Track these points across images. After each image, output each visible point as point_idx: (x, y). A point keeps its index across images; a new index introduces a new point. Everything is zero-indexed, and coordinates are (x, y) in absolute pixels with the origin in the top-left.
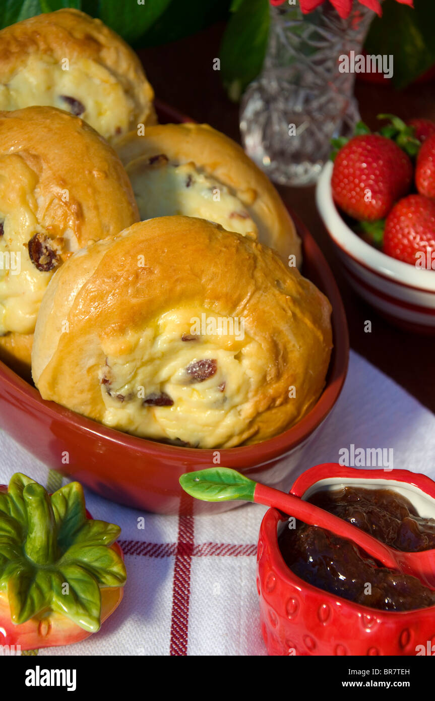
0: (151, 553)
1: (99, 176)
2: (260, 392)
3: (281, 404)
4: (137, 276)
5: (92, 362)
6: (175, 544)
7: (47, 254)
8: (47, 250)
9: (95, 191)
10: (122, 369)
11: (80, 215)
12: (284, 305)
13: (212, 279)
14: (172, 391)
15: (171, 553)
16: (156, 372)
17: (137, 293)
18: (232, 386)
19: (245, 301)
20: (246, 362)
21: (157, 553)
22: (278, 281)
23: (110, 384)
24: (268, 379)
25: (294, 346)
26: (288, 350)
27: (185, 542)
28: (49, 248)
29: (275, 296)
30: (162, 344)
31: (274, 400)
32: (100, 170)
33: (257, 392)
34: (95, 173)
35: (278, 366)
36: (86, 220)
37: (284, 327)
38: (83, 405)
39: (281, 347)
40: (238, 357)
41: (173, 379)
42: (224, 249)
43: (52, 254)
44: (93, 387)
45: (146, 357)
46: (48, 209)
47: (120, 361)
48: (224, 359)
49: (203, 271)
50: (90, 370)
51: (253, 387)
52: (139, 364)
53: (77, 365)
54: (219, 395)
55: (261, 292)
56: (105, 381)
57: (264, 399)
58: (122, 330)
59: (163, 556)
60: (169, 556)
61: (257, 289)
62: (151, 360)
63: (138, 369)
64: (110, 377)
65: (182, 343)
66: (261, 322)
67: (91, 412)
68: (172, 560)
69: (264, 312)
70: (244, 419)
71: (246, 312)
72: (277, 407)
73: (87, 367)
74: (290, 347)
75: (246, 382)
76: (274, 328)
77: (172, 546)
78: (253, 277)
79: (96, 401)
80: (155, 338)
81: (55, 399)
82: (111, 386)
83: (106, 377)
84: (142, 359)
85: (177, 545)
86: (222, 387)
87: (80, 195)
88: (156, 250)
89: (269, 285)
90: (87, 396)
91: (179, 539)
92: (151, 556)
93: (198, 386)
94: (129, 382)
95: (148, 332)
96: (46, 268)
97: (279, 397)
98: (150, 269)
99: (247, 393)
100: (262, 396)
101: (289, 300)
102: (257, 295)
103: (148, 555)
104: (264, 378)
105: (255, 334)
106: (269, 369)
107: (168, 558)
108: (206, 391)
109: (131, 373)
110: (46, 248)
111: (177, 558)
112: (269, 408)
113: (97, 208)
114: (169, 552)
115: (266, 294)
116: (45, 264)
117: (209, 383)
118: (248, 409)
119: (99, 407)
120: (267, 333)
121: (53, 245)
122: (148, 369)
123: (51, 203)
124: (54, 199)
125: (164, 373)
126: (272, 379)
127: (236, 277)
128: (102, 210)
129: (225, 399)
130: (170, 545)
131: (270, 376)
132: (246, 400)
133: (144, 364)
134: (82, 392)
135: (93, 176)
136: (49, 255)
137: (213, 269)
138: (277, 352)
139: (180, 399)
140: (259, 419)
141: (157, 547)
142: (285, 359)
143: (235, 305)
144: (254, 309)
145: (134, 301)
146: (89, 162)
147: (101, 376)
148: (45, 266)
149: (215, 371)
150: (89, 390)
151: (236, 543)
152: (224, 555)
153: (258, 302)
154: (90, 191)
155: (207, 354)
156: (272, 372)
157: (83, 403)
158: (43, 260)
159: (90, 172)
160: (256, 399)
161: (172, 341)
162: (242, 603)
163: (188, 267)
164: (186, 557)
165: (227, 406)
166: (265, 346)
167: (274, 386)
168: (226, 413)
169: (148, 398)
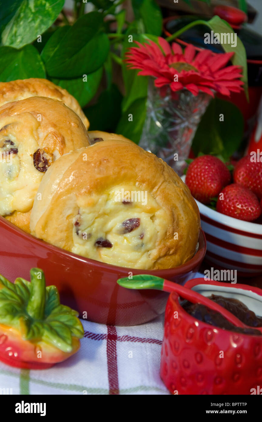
0: (92, 337)
1: (74, 125)
2: (162, 243)
3: (173, 254)
4: (100, 163)
5: (69, 212)
6: (106, 334)
7: (43, 162)
8: (44, 160)
9: (72, 133)
10: (87, 217)
11: (63, 142)
12: (179, 193)
13: (141, 170)
14: (111, 238)
15: (104, 338)
16: (104, 224)
17: (99, 173)
18: (148, 236)
19: (157, 187)
20: (157, 221)
21: (96, 338)
22: (175, 182)
23: (79, 226)
24: (168, 234)
25: (183, 218)
26: (180, 220)
27: (111, 334)
28: (45, 158)
29: (174, 187)
30: (110, 205)
31: (169, 249)
32: (75, 123)
33: (161, 242)
34: (73, 124)
35: (174, 227)
36: (67, 146)
37: (179, 205)
38: (60, 241)
39: (176, 216)
40: (152, 218)
41: (114, 230)
42: (147, 157)
43: (46, 162)
44: (68, 229)
45: (101, 212)
46: (45, 139)
47: (87, 211)
48: (144, 218)
49: (136, 165)
50: (68, 217)
51: (159, 239)
52: (97, 215)
53: (61, 213)
54: (140, 241)
55: (167, 183)
56: (77, 224)
57: (165, 247)
58: (90, 193)
59: (99, 339)
60: (103, 339)
61: (165, 181)
62: (104, 214)
63: (96, 218)
64: (80, 221)
65: (122, 206)
66: (166, 199)
67: (64, 247)
68: (105, 342)
69: (168, 194)
70: (152, 260)
71: (159, 192)
72: (171, 255)
73: (67, 215)
74: (180, 218)
75: (156, 234)
76: (173, 204)
77: (104, 335)
78: (163, 174)
79: (69, 238)
80: (107, 200)
81: (44, 237)
82: (80, 228)
83: (77, 220)
84: (99, 212)
85: (107, 335)
86: (142, 237)
87: (63, 133)
88: (111, 151)
89: (171, 181)
90: (64, 235)
91: (108, 332)
92: (92, 338)
93: (128, 235)
94: (90, 226)
95: (104, 197)
96: (42, 170)
97: (172, 248)
98: (108, 159)
99: (155, 242)
100: (163, 246)
101: (181, 191)
102: (165, 184)
103: (90, 338)
104: (166, 233)
105: (163, 205)
106: (169, 228)
107: (102, 340)
108: (132, 238)
109: (92, 220)
110: (43, 158)
111: (107, 340)
112: (165, 255)
113: (72, 140)
114: (103, 337)
115: (169, 185)
116: (42, 168)
117: (135, 232)
118: (154, 253)
119: (70, 243)
120: (170, 206)
121: (48, 157)
122: (100, 221)
123: (47, 136)
124: (48, 134)
125: (110, 225)
126: (170, 234)
127: (154, 172)
128: (75, 142)
129: (142, 245)
130: (103, 335)
131: (169, 233)
132: (154, 247)
133: (99, 216)
134: (61, 231)
135: (71, 125)
136: (44, 163)
137: (142, 165)
138: (174, 219)
139: (116, 244)
140: (159, 261)
141: (96, 335)
142: (178, 225)
143: (153, 188)
144: (163, 192)
145: (98, 176)
146: (69, 118)
147: (74, 221)
148: (42, 169)
149: (139, 225)
150: (66, 231)
151: (141, 337)
152: (135, 341)
153: (165, 188)
154: (69, 132)
155: (134, 215)
156: (171, 230)
157: (61, 240)
158: (41, 165)
159: (70, 123)
160: (159, 247)
161: (117, 203)
162: (148, 362)
163: (128, 161)
164: (113, 341)
165: (143, 250)
166: (168, 213)
167: (170, 241)
168: (142, 255)
169: (99, 240)
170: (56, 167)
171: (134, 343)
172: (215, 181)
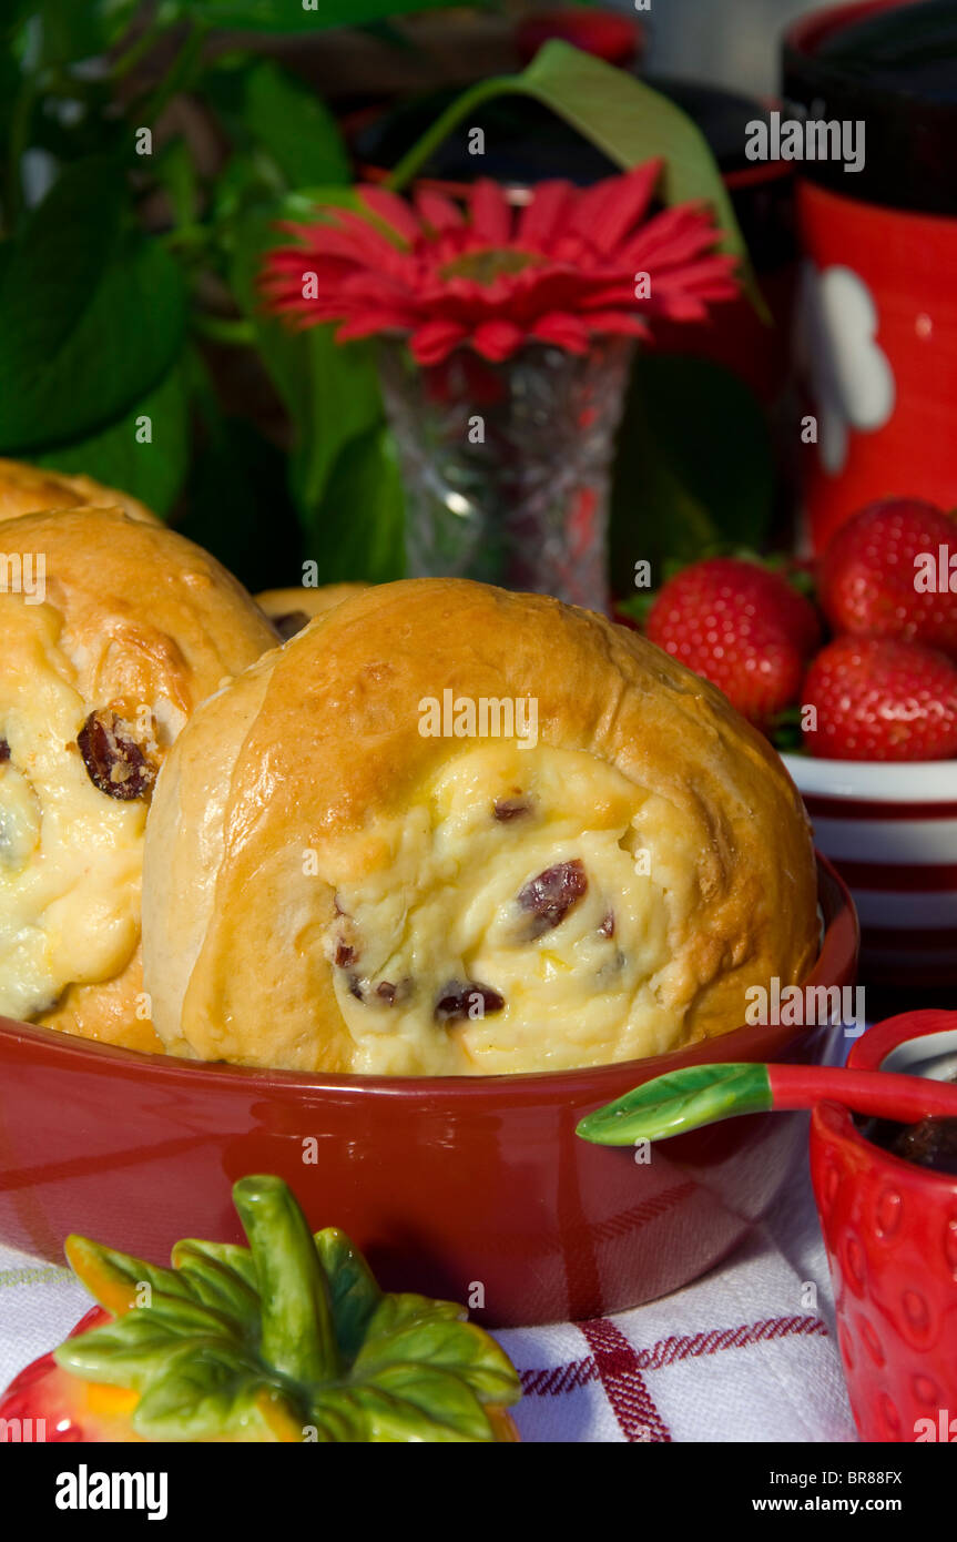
0: (540, 1387)
1: (195, 583)
2: (694, 930)
3: (745, 960)
4: (362, 689)
5: (300, 918)
6: (588, 1359)
7: (125, 757)
8: (124, 750)
9: (197, 611)
10: (375, 916)
11: (177, 659)
12: (694, 715)
13: (527, 669)
14: (492, 973)
15: (587, 1377)
16: (448, 924)
17: (372, 725)
18: (630, 918)
19: (607, 717)
20: (646, 855)
21: (554, 1386)
22: (665, 678)
23: (356, 960)
24: (705, 887)
25: (739, 808)
26: (731, 817)
27: (609, 1351)
28: (126, 741)
29: (670, 698)
30: (452, 841)
31: (726, 946)
32: (196, 571)
33: (686, 926)
34: (189, 579)
35: (718, 852)
36: (195, 669)
37: (709, 761)
38: (297, 1047)
39: (712, 809)
40: (627, 843)
41: (493, 937)
42: (531, 611)
43: (136, 755)
44: (316, 988)
45: (424, 878)
46: (101, 667)
47: (369, 891)
48: (595, 851)
49: (503, 655)
50: (302, 939)
51: (676, 917)
52: (409, 896)
53: (269, 934)
54: (604, 950)
55: (638, 690)
56: (345, 955)
57: (707, 944)
58: (358, 817)
59: (571, 1386)
60: (585, 1381)
61: (628, 685)
62: (437, 885)
63: (411, 910)
64: (354, 941)
65: (498, 832)
66: (658, 752)
67: (320, 1061)
68: (596, 1388)
69: (657, 730)
70: (672, 1009)
71: (619, 735)
72: (739, 966)
73: (294, 933)
74: (731, 808)
75: (657, 905)
76: (689, 765)
77: (583, 1364)
78: (611, 661)
79: (328, 1025)
80: (432, 827)
81: (227, 1049)
82: (360, 967)
83: (343, 940)
84: (415, 884)
85: (593, 1359)
86: (608, 928)
87: (166, 623)
88: (388, 631)
89: (650, 677)
90: (306, 1014)
91: (593, 1347)
92: (542, 1393)
93: (553, 939)
94: (396, 951)
95: (416, 816)
96: (129, 791)
97: (737, 938)
98: (385, 667)
99: (665, 935)
100: (700, 939)
101: (701, 705)
102: (632, 697)
104: (696, 885)
105: (651, 780)
106: (702, 861)
107: (584, 1387)
108: (574, 945)
109: (398, 922)
110: (119, 743)
111: (604, 1381)
112: (722, 972)
113: (209, 642)
114: (582, 1375)
115: (649, 694)
116: (126, 782)
117: (577, 920)
118: (674, 979)
119: (336, 1042)
120: (678, 777)
121: (139, 731)
122: (428, 916)
123: (105, 654)
124: (109, 646)
125: (469, 921)
126: (712, 886)
127: (578, 659)
128: (222, 646)
129: (619, 959)
130: (579, 1364)
131: (708, 881)
132: (666, 956)
133: (424, 896)
134: (291, 1005)
135: (184, 586)
136: (128, 761)
137: (523, 648)
138: (711, 824)
139: (517, 988)
140: (703, 1007)
141: (549, 1376)
142: (730, 840)
143: (591, 726)
144: (635, 729)
145: (370, 743)
146: (166, 561)
147: (329, 946)
148: (126, 787)
149: (585, 886)
150: (309, 996)
151: (728, 1327)
152: (712, 1351)
153: (639, 710)
154: (185, 612)
155: (555, 852)
156: (711, 869)
157: (297, 1040)
158: (118, 773)
159: (176, 579)
160: (687, 949)
161: (473, 829)
162: (800, 1413)
163: (467, 649)
164: (626, 1375)
165: (628, 979)
166: (682, 803)
167: (721, 910)
168: (631, 1001)
169: (446, 994)
170: (193, 760)
171: (709, 1357)
172: (771, 649)
